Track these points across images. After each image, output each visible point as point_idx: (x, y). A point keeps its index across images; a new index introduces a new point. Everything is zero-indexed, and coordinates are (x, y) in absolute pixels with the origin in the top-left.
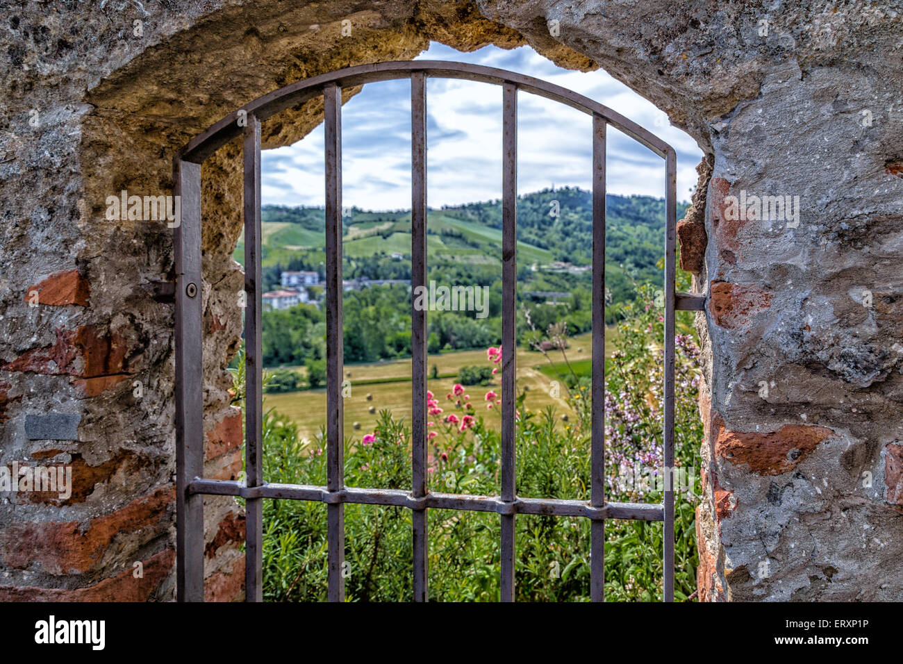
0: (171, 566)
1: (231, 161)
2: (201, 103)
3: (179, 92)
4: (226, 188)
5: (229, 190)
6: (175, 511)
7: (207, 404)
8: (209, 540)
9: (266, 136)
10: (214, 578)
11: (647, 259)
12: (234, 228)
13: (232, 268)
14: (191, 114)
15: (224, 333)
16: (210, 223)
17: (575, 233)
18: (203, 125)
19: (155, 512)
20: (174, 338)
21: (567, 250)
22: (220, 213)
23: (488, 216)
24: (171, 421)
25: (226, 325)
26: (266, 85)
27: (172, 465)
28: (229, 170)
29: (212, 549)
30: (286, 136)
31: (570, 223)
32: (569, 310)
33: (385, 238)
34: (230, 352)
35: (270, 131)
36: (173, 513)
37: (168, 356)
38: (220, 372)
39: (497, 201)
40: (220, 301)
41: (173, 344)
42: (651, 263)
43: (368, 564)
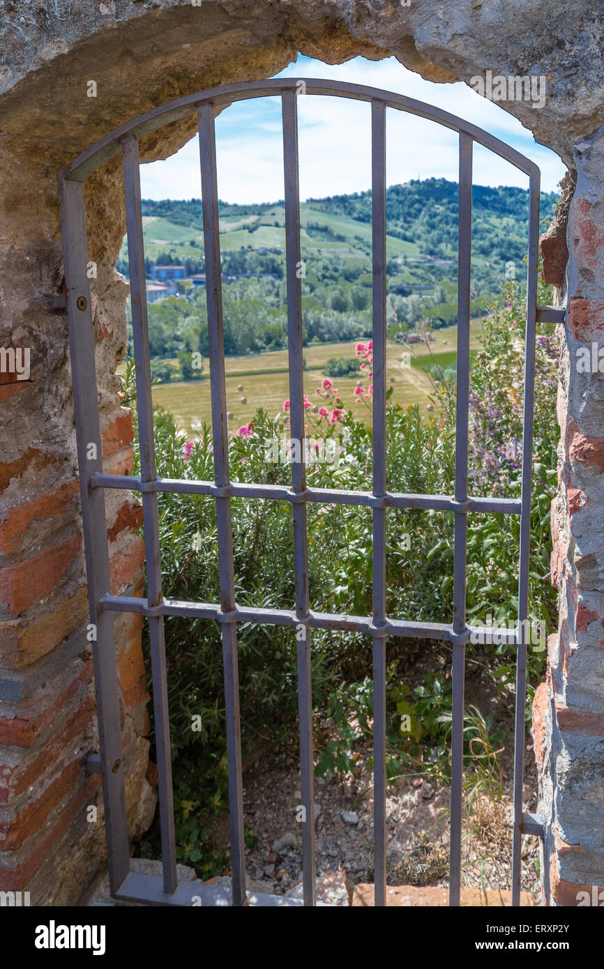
0: (80, 549)
1: (110, 176)
2: (81, 123)
3: (60, 113)
4: (107, 203)
5: (109, 204)
6: (80, 502)
7: (100, 406)
8: (109, 526)
9: (142, 151)
10: (115, 559)
11: (513, 252)
12: (115, 241)
13: (116, 279)
14: (72, 134)
15: (111, 340)
16: (94, 237)
17: (441, 226)
18: (83, 144)
19: (63, 503)
20: (69, 347)
21: (433, 243)
22: (102, 227)
23: (353, 209)
24: (70, 423)
25: (112, 332)
26: (142, 104)
27: (74, 461)
28: (109, 185)
29: (112, 534)
30: (161, 151)
31: (435, 215)
32: (435, 303)
33: (251, 231)
34: (118, 358)
35: (146, 146)
36: (78, 504)
37: (63, 364)
38: (110, 376)
39: (363, 193)
40: (106, 311)
41: (68, 352)
42: (517, 256)
43: (251, 547)
